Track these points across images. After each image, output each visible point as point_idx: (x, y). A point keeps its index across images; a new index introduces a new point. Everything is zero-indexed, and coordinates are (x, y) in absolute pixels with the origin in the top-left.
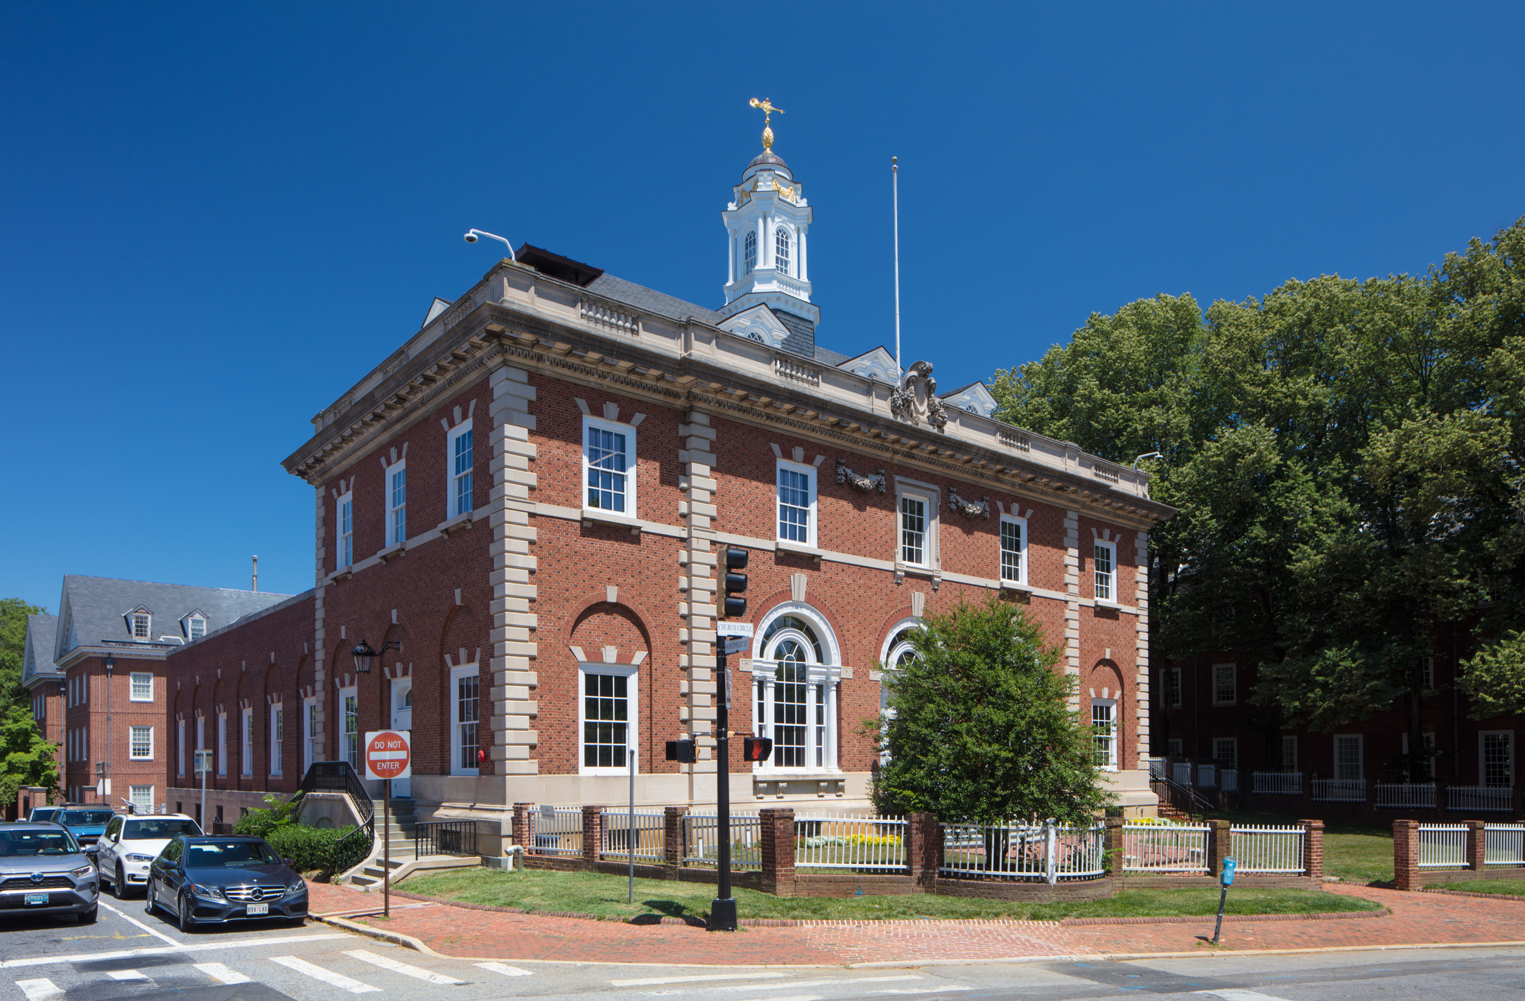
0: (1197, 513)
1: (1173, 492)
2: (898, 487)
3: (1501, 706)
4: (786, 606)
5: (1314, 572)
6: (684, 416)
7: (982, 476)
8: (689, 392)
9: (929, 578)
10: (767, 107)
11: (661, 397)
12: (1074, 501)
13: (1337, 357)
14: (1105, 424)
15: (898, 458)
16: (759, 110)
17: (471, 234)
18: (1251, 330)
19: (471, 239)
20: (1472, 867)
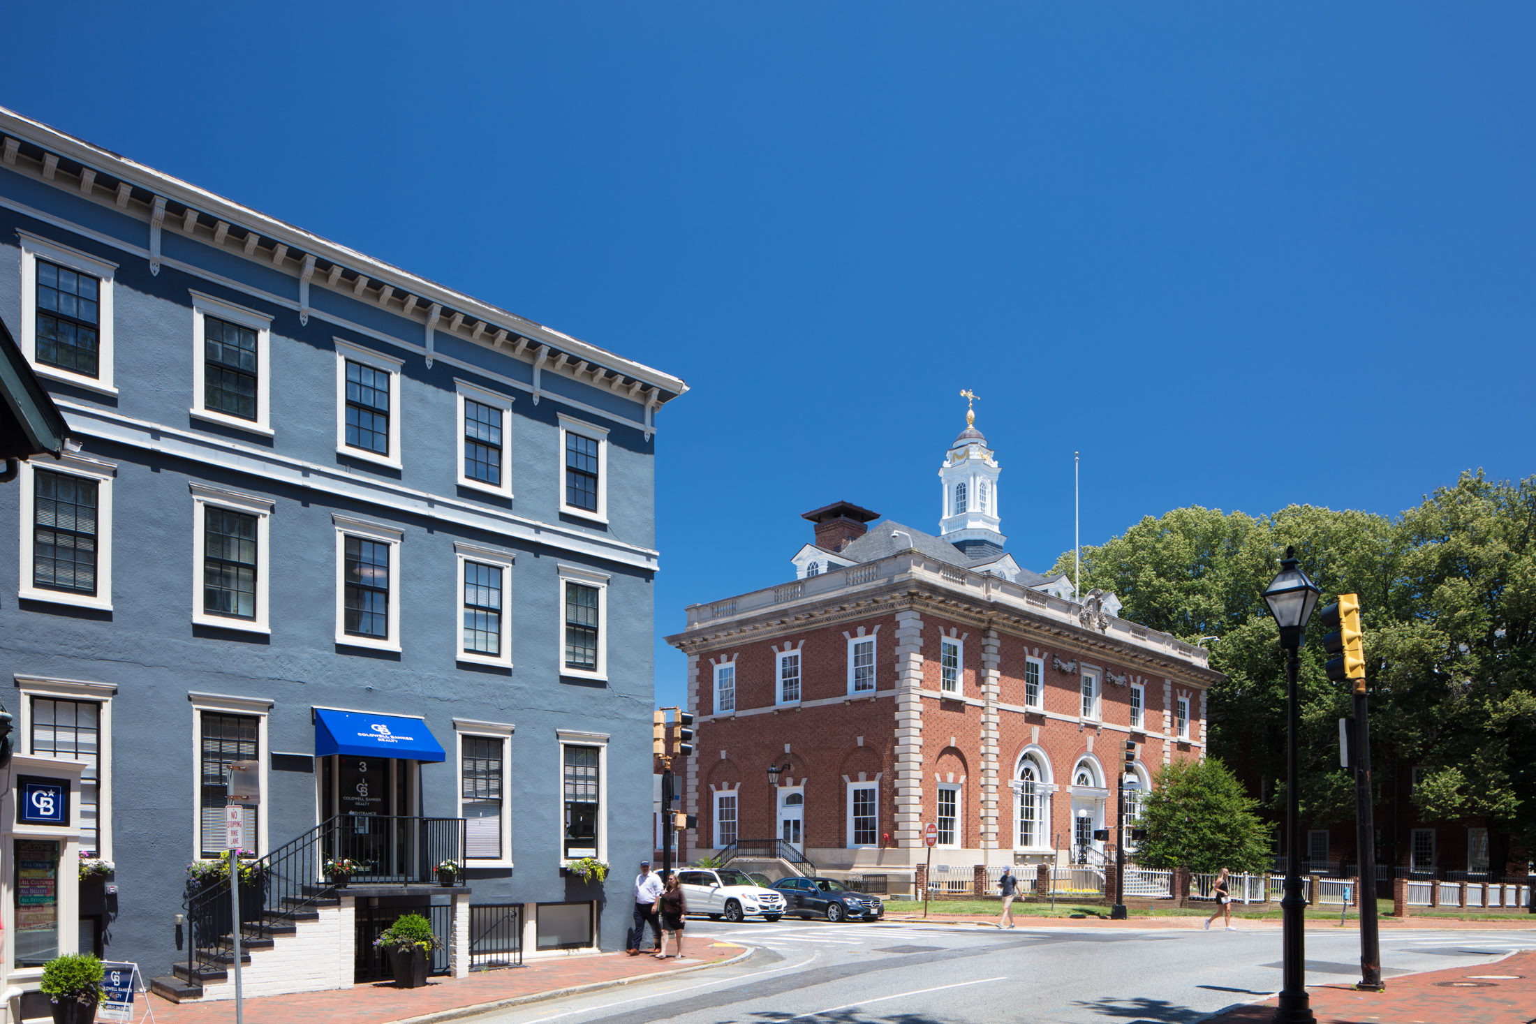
0: (1237, 675)
1: (1218, 659)
2: (1082, 669)
3: (1440, 814)
4: (1028, 747)
5: (1319, 721)
6: (985, 633)
7: (1124, 659)
8: (991, 619)
9: (1095, 727)
10: (970, 395)
11: (975, 622)
12: (1170, 673)
13: (1330, 571)
14: (1161, 604)
15: (1083, 651)
16: (966, 398)
17: (894, 534)
18: (1268, 544)
19: (894, 537)
20: (1433, 906)
